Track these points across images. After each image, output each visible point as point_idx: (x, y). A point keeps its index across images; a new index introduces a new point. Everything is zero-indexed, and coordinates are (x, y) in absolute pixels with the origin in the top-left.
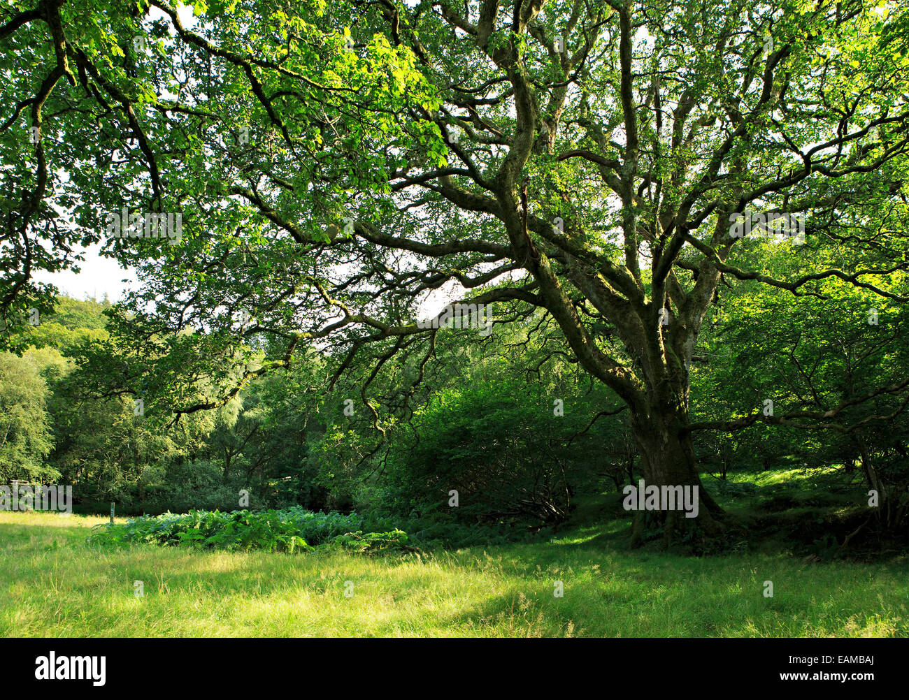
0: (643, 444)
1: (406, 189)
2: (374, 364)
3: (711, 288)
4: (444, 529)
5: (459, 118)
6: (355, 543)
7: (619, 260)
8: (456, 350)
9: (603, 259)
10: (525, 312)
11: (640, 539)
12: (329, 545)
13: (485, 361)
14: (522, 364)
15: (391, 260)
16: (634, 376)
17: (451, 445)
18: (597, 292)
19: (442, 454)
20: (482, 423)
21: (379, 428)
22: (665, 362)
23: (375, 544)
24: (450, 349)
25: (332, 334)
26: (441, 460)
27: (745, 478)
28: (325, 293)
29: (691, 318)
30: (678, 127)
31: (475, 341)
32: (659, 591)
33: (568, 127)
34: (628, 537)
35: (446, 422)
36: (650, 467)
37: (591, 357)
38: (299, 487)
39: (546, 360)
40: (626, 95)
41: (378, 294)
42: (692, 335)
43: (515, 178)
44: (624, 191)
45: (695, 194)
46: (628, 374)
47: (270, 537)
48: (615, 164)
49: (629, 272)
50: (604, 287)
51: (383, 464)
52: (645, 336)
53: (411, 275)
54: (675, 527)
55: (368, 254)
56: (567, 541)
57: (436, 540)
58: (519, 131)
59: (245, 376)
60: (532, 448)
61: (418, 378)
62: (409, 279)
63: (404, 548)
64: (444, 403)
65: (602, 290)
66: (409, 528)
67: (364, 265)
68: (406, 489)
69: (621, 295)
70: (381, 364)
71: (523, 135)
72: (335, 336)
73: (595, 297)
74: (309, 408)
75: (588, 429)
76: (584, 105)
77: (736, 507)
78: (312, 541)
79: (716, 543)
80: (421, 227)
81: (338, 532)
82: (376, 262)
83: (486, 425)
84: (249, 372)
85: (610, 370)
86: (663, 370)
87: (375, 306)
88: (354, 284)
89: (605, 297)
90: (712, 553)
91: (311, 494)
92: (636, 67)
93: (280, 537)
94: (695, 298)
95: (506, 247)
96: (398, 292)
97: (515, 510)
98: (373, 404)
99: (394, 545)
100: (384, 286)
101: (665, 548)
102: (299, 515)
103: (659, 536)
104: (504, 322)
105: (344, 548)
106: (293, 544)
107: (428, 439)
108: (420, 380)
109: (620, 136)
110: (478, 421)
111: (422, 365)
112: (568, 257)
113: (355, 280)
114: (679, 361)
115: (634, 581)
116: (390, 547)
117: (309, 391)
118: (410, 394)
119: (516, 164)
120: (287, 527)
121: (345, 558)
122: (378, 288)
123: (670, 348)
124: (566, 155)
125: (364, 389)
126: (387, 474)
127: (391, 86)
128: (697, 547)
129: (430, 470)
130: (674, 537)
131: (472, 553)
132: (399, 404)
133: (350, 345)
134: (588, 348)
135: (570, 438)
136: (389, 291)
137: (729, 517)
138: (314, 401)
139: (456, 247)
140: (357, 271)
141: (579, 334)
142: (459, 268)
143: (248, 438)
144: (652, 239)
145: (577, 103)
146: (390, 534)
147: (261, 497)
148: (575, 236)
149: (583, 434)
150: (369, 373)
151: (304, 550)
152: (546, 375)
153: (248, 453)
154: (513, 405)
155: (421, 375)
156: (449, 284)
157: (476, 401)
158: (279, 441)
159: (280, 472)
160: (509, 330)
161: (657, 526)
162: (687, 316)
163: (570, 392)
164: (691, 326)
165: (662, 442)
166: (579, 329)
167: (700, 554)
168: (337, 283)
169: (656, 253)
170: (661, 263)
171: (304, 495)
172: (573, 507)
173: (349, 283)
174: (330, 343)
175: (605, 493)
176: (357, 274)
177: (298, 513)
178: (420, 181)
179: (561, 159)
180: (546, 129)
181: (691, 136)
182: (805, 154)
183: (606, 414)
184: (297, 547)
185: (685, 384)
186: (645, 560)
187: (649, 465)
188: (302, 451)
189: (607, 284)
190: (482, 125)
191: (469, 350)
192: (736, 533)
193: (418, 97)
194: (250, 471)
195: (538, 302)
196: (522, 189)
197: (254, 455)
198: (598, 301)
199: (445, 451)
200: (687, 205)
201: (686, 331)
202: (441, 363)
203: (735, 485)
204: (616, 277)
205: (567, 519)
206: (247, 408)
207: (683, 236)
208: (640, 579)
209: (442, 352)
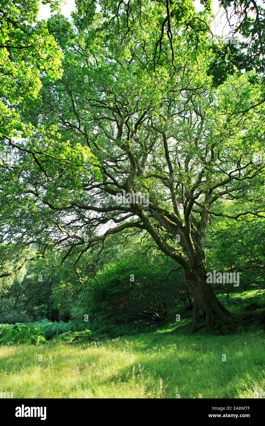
0: (191, 283)
1: (94, 189)
2: (79, 255)
3: (207, 219)
4: (109, 328)
5: (112, 166)
6: (67, 338)
7: (171, 211)
8: (113, 247)
9: (165, 211)
10: (139, 231)
11: (196, 328)
12: (55, 340)
13: (125, 251)
14: (140, 251)
15: (88, 213)
16: (183, 255)
17: (112, 287)
18: (165, 223)
19: (108, 291)
20: (124, 277)
21: (81, 281)
22: (194, 248)
23: (77, 338)
24: (110, 246)
25: (63, 243)
26: (108, 294)
27: (237, 296)
28: (60, 227)
29: (202, 231)
30: (186, 167)
31: (121, 243)
32: (205, 356)
33: (150, 167)
34: (191, 327)
35: (109, 277)
36: (195, 294)
37: (165, 248)
38: (47, 310)
39: (149, 249)
40: (167, 157)
41: (82, 226)
42: (203, 237)
43: (131, 184)
44: (171, 187)
45: (195, 187)
46: (180, 254)
47: (28, 337)
48: (166, 179)
49: (175, 215)
50: (167, 221)
51: (83, 297)
52: (185, 238)
53: (95, 219)
54: (210, 321)
55: (78, 212)
56: (164, 331)
57: (105, 334)
58: (132, 170)
59: (25, 261)
60: (146, 287)
61: (97, 259)
62: (94, 221)
63: (90, 339)
64: (109, 269)
65: (167, 222)
66: (93, 328)
67: (77, 216)
68: (93, 308)
69: (174, 223)
70: (82, 254)
71: (133, 171)
72: (64, 243)
73: (164, 224)
74: (52, 274)
75: (167, 278)
76: (154, 161)
77: (235, 310)
78: (49, 338)
79: (229, 328)
80: (99, 201)
81: (61, 332)
82: (82, 215)
83: (126, 277)
84: (27, 260)
85: (173, 253)
86: (194, 251)
87: (81, 231)
88: (73, 223)
89: (168, 224)
90: (228, 334)
91: (52, 312)
92: (170, 149)
93: (33, 337)
94: (202, 223)
95: (129, 208)
96: (90, 225)
97: (141, 316)
98: (78, 271)
99: (86, 338)
100: (85, 223)
101: (207, 332)
102: (46, 323)
103: (204, 326)
104: (131, 235)
105: (62, 341)
106: (39, 340)
107: (102, 285)
108: (98, 260)
109: (167, 170)
110: (122, 276)
111: (99, 253)
112: (153, 211)
113: (73, 221)
114: (199, 247)
115: (194, 352)
116: (84, 339)
117: (52, 266)
118: (95, 266)
119: (131, 180)
120: (37, 331)
121: (62, 346)
122: (83, 224)
123: (196, 243)
124: (150, 176)
125: (75, 265)
126: (84, 302)
127: (82, 158)
128: (222, 331)
129: (103, 300)
130: (211, 326)
131: (120, 340)
132: (90, 270)
133: (70, 247)
134: (163, 244)
135: (161, 281)
136: (87, 225)
137: (233, 315)
138: (54, 271)
139: (111, 209)
140: (74, 218)
141: (159, 239)
142: (113, 216)
143: (27, 287)
144: (183, 203)
145: (152, 160)
146: (83, 332)
147: (30, 315)
148: (154, 203)
149: (166, 280)
150: (77, 258)
151: (43, 343)
152: (150, 255)
153: (27, 294)
154: (137, 268)
155: (99, 258)
156: (109, 222)
157: (122, 267)
158: (41, 288)
159: (40, 302)
160: (134, 238)
161: (202, 321)
162: (200, 230)
163: (160, 262)
164: (202, 234)
165: (199, 281)
166: (159, 237)
167: (223, 334)
168: (67, 223)
169: (185, 208)
170: (186, 211)
171: (50, 313)
172: (166, 313)
173: (71, 222)
174: (62, 246)
175: (179, 306)
176: (74, 219)
177: (45, 323)
178: (97, 186)
179: (147, 177)
180: (141, 168)
181: (191, 169)
182: (228, 174)
183: (174, 271)
184: (40, 342)
185: (203, 257)
186: (199, 339)
187: (195, 292)
188: (50, 293)
189: (168, 220)
190: (119, 168)
191: (118, 246)
192: (237, 322)
193: (92, 160)
194: (26, 302)
195: (143, 227)
196: (133, 188)
197: (29, 295)
198: (166, 226)
199: (109, 290)
200: (192, 191)
201: (201, 236)
202: (107, 252)
203: (233, 299)
204: (171, 217)
205: (164, 319)
206: (28, 274)
207: (193, 202)
208: (196, 350)
209: (107, 248)
